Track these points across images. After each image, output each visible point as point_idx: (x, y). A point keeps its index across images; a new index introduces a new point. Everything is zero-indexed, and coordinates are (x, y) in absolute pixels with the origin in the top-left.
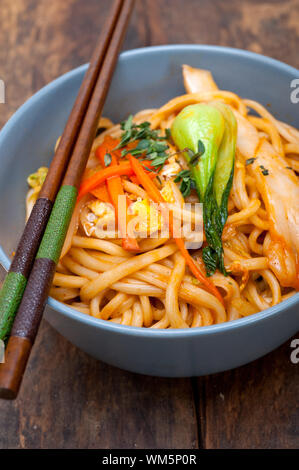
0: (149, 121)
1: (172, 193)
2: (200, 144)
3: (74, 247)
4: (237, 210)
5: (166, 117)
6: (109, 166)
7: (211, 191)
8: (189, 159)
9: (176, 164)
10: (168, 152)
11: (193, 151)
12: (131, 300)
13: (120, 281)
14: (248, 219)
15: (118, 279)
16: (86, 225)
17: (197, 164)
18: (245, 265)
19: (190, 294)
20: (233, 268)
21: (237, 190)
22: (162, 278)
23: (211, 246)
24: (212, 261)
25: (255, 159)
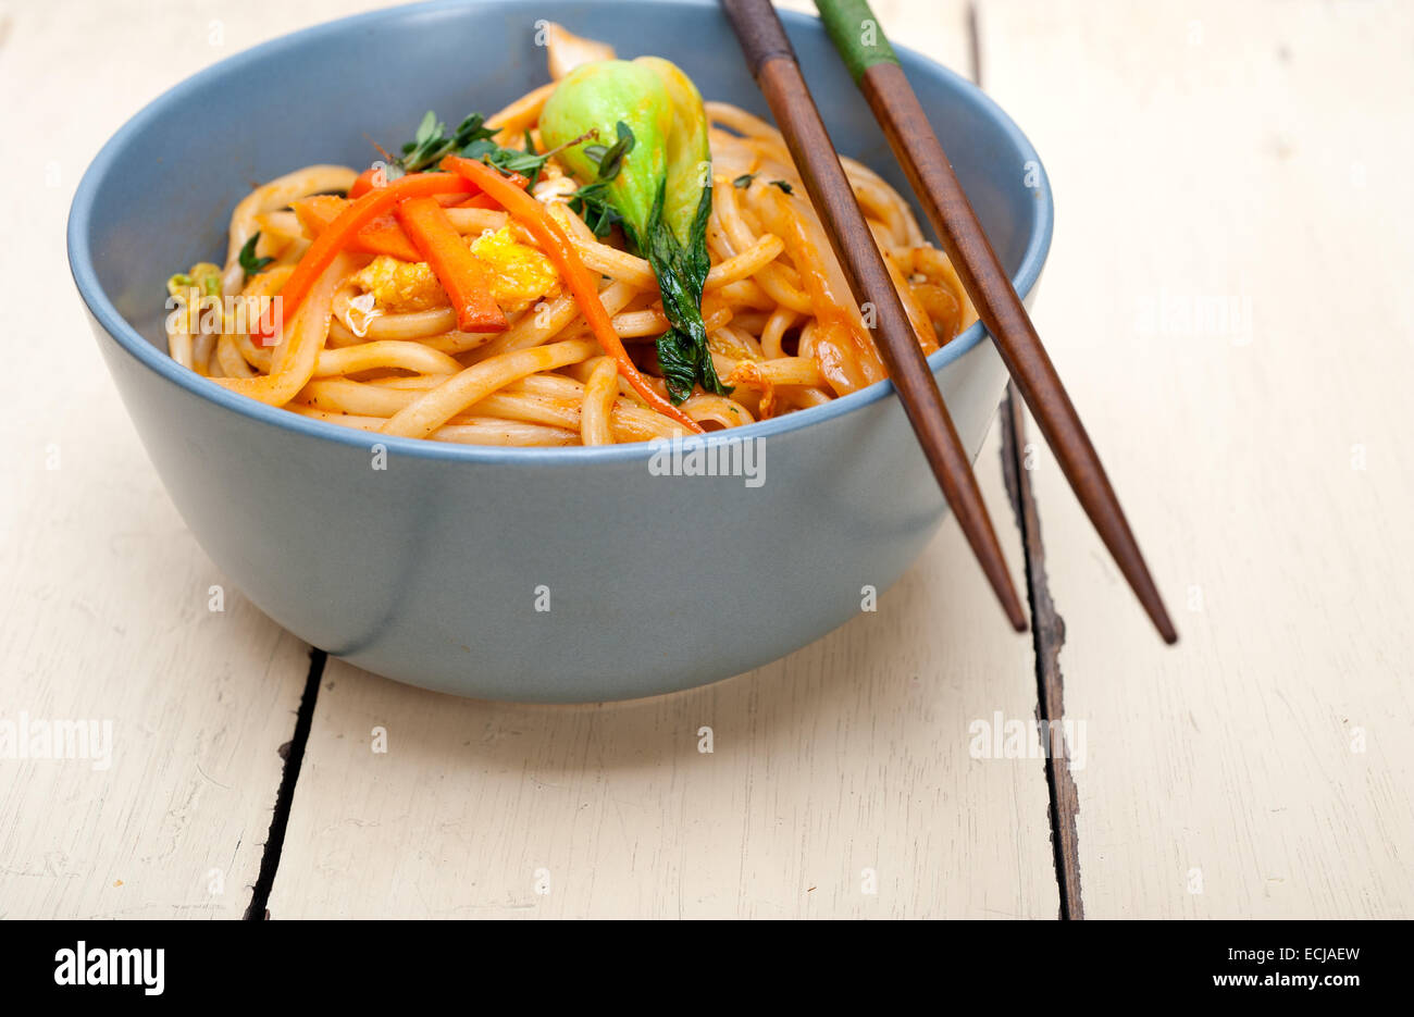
1: (568, 222)
2: (622, 128)
3: (317, 377)
7: (659, 219)
8: (595, 169)
9: (565, 180)
14: (759, 282)
15: (450, 416)
16: (351, 314)
17: (618, 173)
18: (765, 371)
19: (640, 426)
20: (736, 376)
21: (722, 223)
22: (563, 402)
23: (678, 325)
24: (684, 364)
25: (755, 177)
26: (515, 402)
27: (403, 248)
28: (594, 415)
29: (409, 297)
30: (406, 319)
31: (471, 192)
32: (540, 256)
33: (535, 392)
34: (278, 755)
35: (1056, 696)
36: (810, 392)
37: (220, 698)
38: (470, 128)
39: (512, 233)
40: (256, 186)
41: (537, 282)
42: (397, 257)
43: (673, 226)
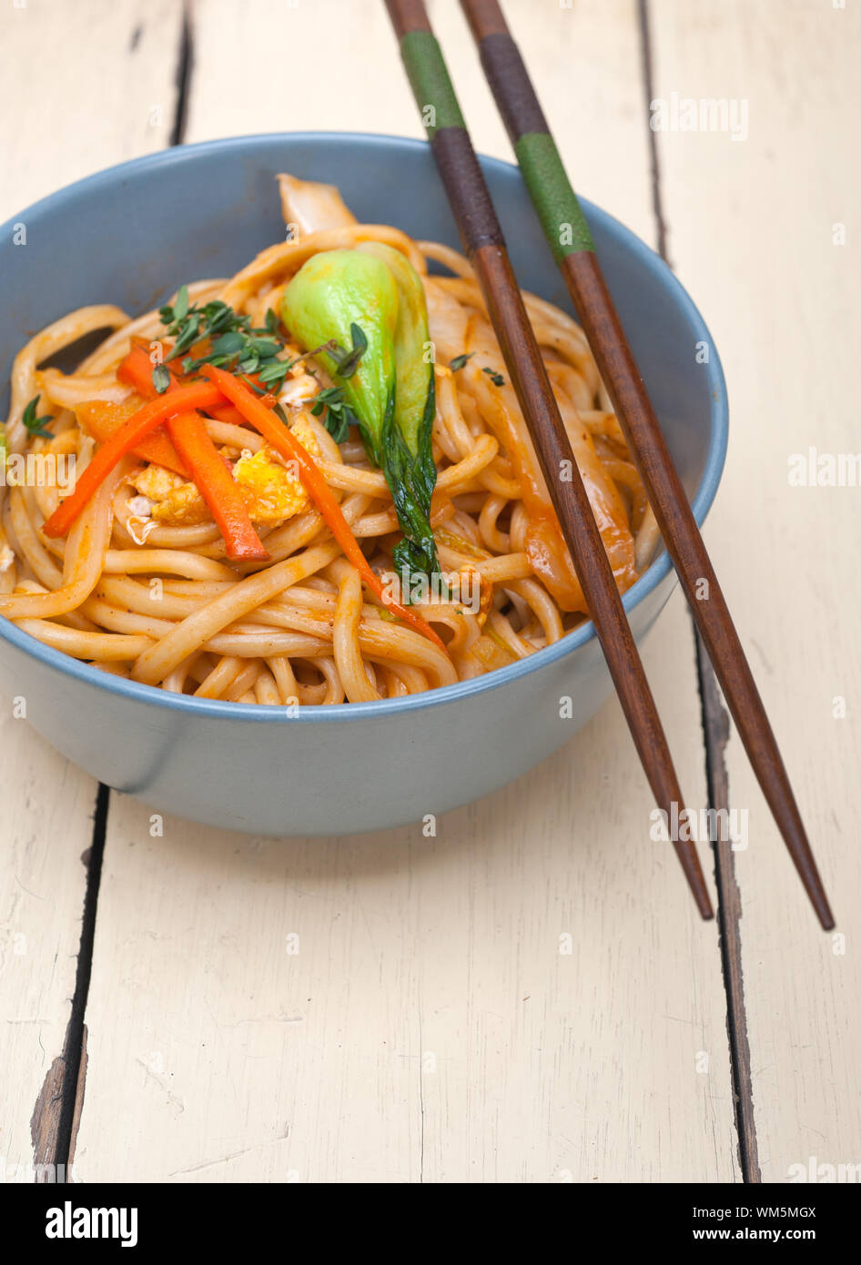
0: (220, 298)
1: (314, 437)
2: (356, 331)
3: (106, 575)
4: (446, 463)
5: (255, 288)
6: (164, 392)
7: (392, 425)
8: (333, 367)
9: (307, 378)
10: (282, 356)
11: (342, 349)
12: (250, 671)
13: (226, 631)
14: (477, 478)
15: (221, 628)
16: (131, 523)
17: (354, 373)
18: (484, 572)
19: (382, 639)
21: (444, 420)
22: (318, 613)
23: (411, 538)
25: (469, 357)
26: (275, 615)
27: (173, 464)
28: (344, 642)
29: (181, 517)
30: (179, 533)
31: (226, 405)
33: (292, 604)
34: (81, 863)
35: (722, 795)
36: (523, 582)
37: (28, 805)
38: (222, 322)
39: (266, 456)
41: (290, 504)
42: (169, 470)
43: (403, 428)
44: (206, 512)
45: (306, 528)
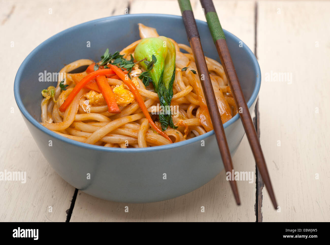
1: (138, 83)
2: (154, 57)
3: (75, 121)
7: (162, 81)
8: (147, 67)
9: (139, 70)
13: (108, 135)
14: (185, 97)
15: (106, 134)
16: (83, 106)
17: (152, 68)
18: (186, 122)
19: (153, 138)
20: (179, 124)
21: (177, 82)
22: (134, 131)
24: (165, 121)
25: (187, 68)
26: (122, 131)
27: (97, 89)
28: (141, 136)
29: (97, 103)
30: (97, 108)
31: (114, 74)
32: (130, 93)
33: (128, 128)
34: (66, 213)
35: (260, 201)
36: (198, 127)
37: (53, 197)
38: (116, 55)
39: (123, 86)
40: (65, 65)
41: (129, 99)
42: (95, 91)
43: (165, 83)
44: (104, 102)
45: (133, 107)
